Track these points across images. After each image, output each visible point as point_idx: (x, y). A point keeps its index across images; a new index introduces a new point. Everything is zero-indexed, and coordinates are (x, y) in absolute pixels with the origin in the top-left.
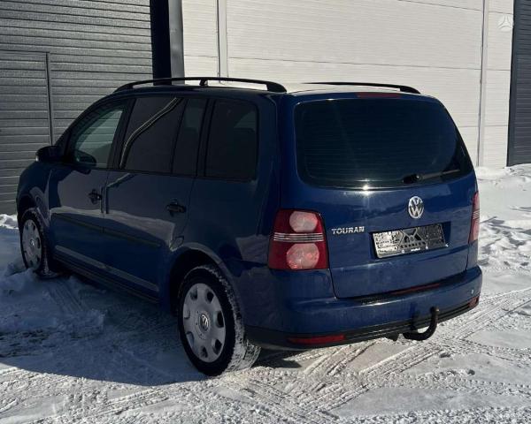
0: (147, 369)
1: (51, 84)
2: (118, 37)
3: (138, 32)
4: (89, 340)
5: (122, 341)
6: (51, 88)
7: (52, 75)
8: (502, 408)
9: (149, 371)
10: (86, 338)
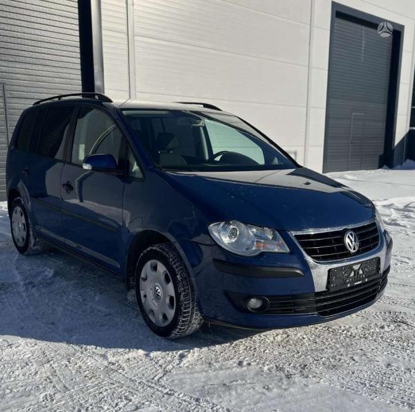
0: (89, 306)
1: (7, 107)
2: (56, 75)
3: (71, 71)
4: (43, 287)
5: (68, 287)
6: (8, 110)
7: (8, 100)
8: (347, 327)
9: (90, 307)
10: (41, 286)
